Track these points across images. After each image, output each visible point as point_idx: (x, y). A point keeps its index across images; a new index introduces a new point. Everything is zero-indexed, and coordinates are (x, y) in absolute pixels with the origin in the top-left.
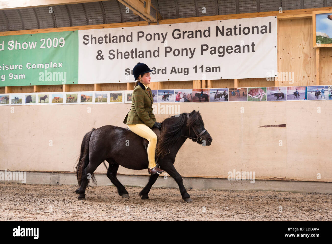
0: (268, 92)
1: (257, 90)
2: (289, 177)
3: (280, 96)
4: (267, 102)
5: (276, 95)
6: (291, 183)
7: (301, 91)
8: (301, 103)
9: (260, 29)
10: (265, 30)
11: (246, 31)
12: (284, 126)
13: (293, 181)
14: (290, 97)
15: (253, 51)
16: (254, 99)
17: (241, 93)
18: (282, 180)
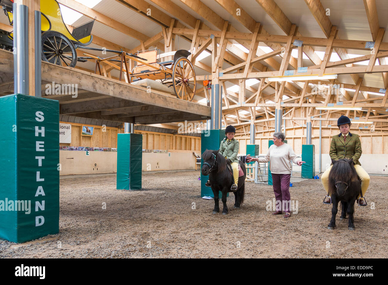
0: (69, 148)
1: (65, 147)
2: (74, 174)
3: (72, 149)
4: (68, 151)
5: (71, 149)
6: (74, 176)
7: (78, 148)
8: (77, 151)
9: (66, 128)
10: (68, 128)
11: (62, 127)
12: (73, 158)
13: (75, 175)
14: (75, 150)
15: (64, 134)
16: (65, 150)
17: (61, 148)
18: (72, 175)
